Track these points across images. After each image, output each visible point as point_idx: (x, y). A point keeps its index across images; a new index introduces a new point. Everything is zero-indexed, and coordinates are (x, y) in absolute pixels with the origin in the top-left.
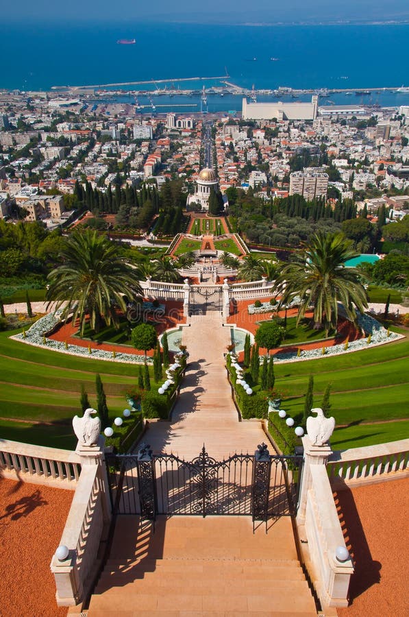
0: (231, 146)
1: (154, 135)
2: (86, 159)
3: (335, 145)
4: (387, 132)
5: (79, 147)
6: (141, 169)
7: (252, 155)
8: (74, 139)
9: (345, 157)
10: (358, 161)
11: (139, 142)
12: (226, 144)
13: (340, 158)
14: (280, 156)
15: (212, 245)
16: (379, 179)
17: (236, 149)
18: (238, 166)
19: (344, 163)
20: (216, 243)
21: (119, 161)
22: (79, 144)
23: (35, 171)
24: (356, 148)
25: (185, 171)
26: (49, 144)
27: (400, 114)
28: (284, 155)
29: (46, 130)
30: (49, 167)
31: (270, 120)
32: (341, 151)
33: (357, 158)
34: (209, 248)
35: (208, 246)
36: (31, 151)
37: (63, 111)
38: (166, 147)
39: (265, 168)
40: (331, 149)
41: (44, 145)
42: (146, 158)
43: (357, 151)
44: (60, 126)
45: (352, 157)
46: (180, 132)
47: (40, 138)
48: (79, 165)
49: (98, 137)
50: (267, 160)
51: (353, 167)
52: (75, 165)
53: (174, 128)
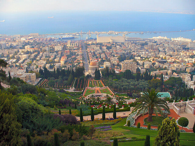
0: (94, 53)
1: (63, 49)
2: (37, 59)
3: (134, 52)
4: (153, 47)
5: (34, 54)
6: (59, 62)
7: (103, 56)
8: (31, 51)
9: (139, 56)
10: (144, 57)
11: (57, 52)
12: (92, 52)
13: (137, 56)
14: (114, 56)
15: (100, 92)
16: (154, 64)
17: (96, 54)
18: (98, 60)
19: (139, 58)
20: (100, 90)
21: (50, 59)
22: (34, 53)
23: (18, 64)
24: (142, 53)
25: (77, 62)
26: (22, 53)
27: (155, 41)
28: (115, 56)
29: (21, 48)
30: (23, 62)
31: (108, 43)
32: (137, 54)
33: (143, 56)
34: (99, 93)
35: (98, 92)
36: (15, 56)
37: (27, 41)
38: (68, 53)
39: (109, 61)
40: (133, 53)
41: (20, 54)
42: (60, 58)
43: (143, 54)
44: (26, 47)
45: (142, 56)
46: (73, 48)
47: (18, 51)
48: (35, 61)
49: (41, 50)
50: (109, 58)
51: (143, 60)
52: (33, 61)
53: (70, 46)
